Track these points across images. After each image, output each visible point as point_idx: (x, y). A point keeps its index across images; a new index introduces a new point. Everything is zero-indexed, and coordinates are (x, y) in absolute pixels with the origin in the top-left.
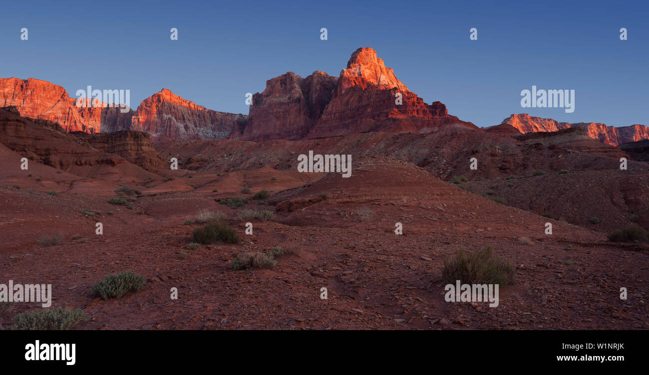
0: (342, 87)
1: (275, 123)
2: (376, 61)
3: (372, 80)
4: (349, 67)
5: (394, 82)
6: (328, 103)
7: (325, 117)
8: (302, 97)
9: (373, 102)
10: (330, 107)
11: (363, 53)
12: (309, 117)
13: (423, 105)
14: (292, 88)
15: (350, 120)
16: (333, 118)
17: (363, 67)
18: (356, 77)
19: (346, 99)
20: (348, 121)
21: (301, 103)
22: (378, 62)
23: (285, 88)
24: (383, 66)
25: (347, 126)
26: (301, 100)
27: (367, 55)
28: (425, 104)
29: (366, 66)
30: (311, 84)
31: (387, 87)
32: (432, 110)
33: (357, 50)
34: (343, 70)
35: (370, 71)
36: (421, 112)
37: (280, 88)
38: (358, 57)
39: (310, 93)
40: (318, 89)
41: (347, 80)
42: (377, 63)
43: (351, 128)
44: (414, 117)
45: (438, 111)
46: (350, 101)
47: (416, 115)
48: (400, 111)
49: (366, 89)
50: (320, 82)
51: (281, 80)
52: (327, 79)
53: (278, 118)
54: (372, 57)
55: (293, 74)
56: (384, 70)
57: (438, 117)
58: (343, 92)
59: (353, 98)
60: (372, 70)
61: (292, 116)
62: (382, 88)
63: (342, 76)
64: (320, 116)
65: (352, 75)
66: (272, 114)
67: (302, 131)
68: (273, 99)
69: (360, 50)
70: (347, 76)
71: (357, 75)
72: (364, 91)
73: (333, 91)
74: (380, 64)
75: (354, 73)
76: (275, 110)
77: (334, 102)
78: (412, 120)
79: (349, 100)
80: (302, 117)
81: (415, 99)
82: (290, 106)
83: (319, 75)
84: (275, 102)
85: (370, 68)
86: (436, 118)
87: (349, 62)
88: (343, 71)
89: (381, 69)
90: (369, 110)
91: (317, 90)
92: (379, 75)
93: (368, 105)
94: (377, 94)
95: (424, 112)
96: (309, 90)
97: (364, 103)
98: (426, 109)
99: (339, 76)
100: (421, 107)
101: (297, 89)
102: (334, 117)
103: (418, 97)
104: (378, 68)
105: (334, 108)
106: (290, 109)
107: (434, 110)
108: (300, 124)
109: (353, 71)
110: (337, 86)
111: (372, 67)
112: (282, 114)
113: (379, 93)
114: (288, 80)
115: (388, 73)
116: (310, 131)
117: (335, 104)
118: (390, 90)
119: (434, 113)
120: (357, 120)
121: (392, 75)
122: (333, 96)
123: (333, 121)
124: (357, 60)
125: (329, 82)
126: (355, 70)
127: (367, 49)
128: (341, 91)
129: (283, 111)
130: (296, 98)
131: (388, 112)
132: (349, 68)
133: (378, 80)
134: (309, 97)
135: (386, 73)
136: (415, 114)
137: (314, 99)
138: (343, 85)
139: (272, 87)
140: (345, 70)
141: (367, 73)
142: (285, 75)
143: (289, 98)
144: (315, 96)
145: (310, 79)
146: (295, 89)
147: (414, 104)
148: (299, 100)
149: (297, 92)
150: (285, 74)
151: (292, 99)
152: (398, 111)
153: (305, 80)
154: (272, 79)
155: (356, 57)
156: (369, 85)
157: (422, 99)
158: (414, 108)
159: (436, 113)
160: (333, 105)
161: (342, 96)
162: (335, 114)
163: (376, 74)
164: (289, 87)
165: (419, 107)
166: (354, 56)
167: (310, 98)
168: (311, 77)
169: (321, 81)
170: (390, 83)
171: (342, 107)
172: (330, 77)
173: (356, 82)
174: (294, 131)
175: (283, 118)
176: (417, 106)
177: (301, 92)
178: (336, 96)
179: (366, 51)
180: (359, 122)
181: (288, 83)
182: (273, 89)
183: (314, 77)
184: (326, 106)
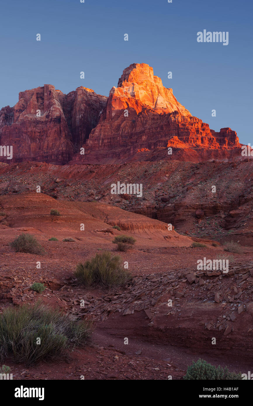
0: (113, 109)
1: (30, 145)
2: (152, 80)
3: (147, 103)
4: (120, 85)
5: (173, 105)
6: (95, 126)
7: (91, 142)
8: (63, 116)
9: (149, 129)
10: (97, 131)
11: (137, 69)
12: (71, 141)
13: (209, 132)
14: (51, 105)
15: (122, 149)
16: (100, 144)
17: (137, 87)
18: (129, 98)
19: (116, 123)
20: (118, 150)
21: (62, 123)
22: (155, 81)
23: (42, 104)
24: (161, 85)
25: (117, 156)
26: (61, 120)
27: (142, 72)
28: (211, 131)
29: (141, 86)
30: (74, 101)
31: (165, 111)
32: (219, 138)
33: (131, 66)
34: (113, 88)
35: (145, 91)
36: (206, 141)
37: (36, 103)
38: (132, 74)
39: (73, 112)
40: (83, 108)
41: (117, 101)
42: (153, 82)
43: (122, 158)
44: (198, 146)
45: (226, 139)
46: (122, 126)
47: (201, 145)
48: (181, 139)
49: (140, 113)
50: (85, 101)
51: (37, 93)
52: (94, 98)
53: (33, 139)
54: (148, 75)
55: (52, 87)
56: (162, 91)
57: (227, 147)
58: (113, 114)
59: (124, 122)
60: (147, 90)
61: (50, 139)
62: (160, 112)
63: (111, 96)
64: (85, 142)
65: (124, 95)
66: (26, 133)
67: (62, 156)
68: (27, 115)
69: (134, 66)
70: (118, 96)
71: (130, 96)
72: (138, 116)
73: (101, 112)
74: (157, 84)
75: (126, 93)
76: (30, 130)
77: (102, 126)
78: (196, 150)
79: (120, 125)
80: (63, 140)
81: (200, 126)
82: (48, 126)
83: (85, 93)
84: (29, 119)
85: (145, 89)
86: (225, 148)
87: (120, 79)
88: (113, 90)
89: (158, 89)
90: (144, 138)
91: (82, 110)
92: (155, 97)
93: (143, 132)
94: (153, 119)
95: (210, 140)
96: (72, 109)
97: (138, 129)
98: (212, 137)
99: (108, 96)
100: (207, 134)
101: (57, 107)
102: (102, 143)
103: (203, 122)
104: (155, 88)
105: (102, 133)
106: (49, 130)
107: (222, 138)
108: (61, 149)
109: (125, 90)
110: (106, 107)
111: (148, 88)
112: (38, 134)
113: (156, 117)
114: (46, 94)
115: (166, 94)
116: (73, 158)
117: (103, 128)
118: (170, 114)
119: (221, 142)
120: (129, 150)
121: (172, 97)
122: (101, 119)
123: (100, 148)
124: (130, 77)
125: (96, 101)
126: (127, 89)
127: (142, 65)
128: (110, 113)
129: (39, 131)
130: (55, 117)
131: (167, 141)
132: (120, 87)
133: (155, 103)
134: (71, 117)
135: (164, 94)
136: (199, 143)
137: (77, 120)
138: (113, 106)
139: (26, 101)
140: (116, 88)
141: (142, 94)
142: (43, 88)
143: (47, 116)
144: (79, 117)
145: (73, 96)
146: (55, 106)
147: (197, 131)
148: (58, 120)
149: (57, 109)
150: (43, 86)
151: (50, 118)
152: (179, 139)
153: (67, 97)
154: (26, 91)
155: (129, 74)
156: (144, 108)
157: (207, 125)
158: (198, 135)
159: (225, 142)
160: (101, 129)
161: (112, 119)
162: (103, 140)
163: (153, 95)
164: (47, 102)
165: (204, 135)
166: (127, 73)
167: (73, 119)
168: (75, 93)
169: (86, 99)
170: (169, 106)
171: (112, 133)
172: (97, 96)
173: (129, 103)
174: (53, 157)
175: (39, 140)
176: (201, 133)
177: (62, 110)
178: (105, 118)
179: (141, 68)
180: (132, 152)
181: (45, 98)
182: (27, 104)
183: (78, 93)
184: (93, 130)
